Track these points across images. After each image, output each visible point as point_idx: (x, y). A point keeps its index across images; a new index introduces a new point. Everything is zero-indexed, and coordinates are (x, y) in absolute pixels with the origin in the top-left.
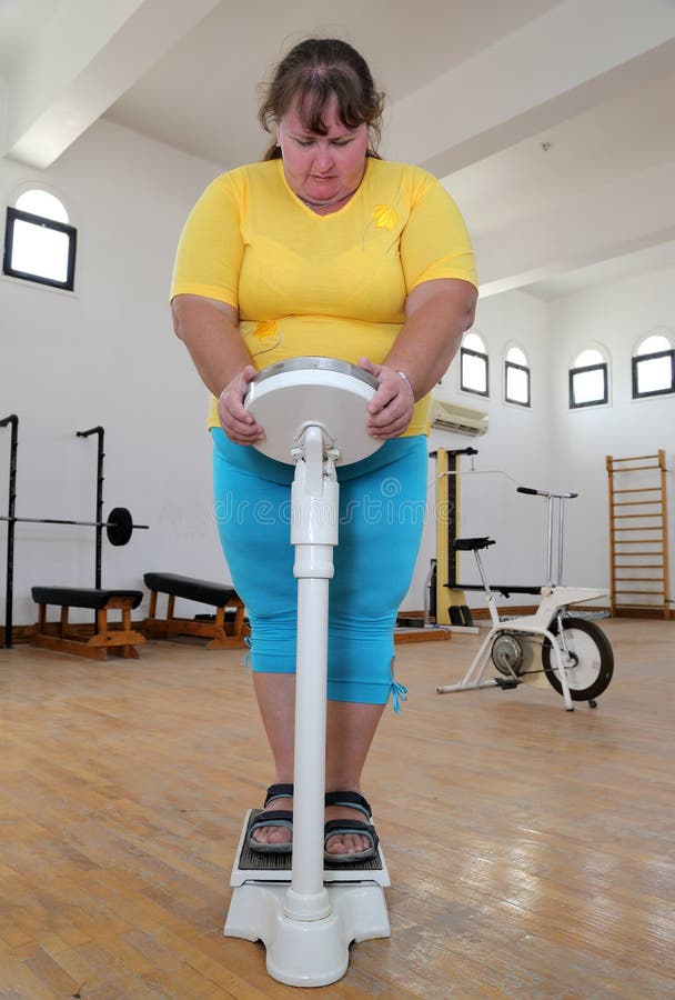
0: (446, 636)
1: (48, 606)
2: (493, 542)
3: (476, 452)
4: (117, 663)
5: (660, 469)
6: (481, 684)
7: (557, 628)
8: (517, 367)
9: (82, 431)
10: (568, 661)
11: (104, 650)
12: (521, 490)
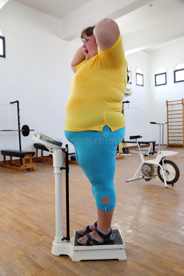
0: (122, 158)
1: (6, 156)
2: (142, 137)
3: (129, 102)
4: (29, 174)
5: (182, 104)
6: (138, 178)
7: (162, 163)
8: (140, 74)
9: (12, 102)
10: (166, 173)
11: (25, 170)
12: (151, 123)
